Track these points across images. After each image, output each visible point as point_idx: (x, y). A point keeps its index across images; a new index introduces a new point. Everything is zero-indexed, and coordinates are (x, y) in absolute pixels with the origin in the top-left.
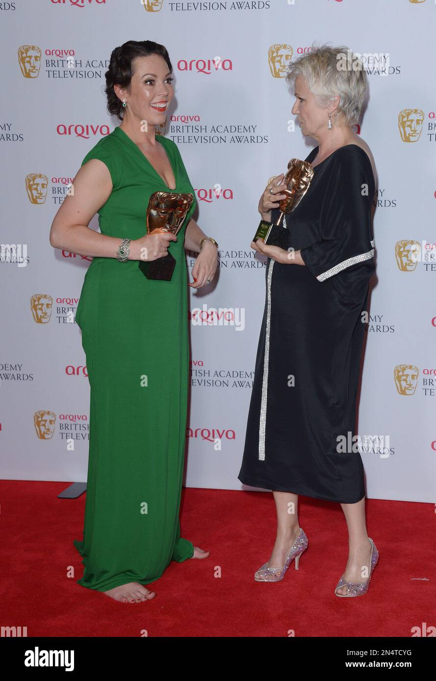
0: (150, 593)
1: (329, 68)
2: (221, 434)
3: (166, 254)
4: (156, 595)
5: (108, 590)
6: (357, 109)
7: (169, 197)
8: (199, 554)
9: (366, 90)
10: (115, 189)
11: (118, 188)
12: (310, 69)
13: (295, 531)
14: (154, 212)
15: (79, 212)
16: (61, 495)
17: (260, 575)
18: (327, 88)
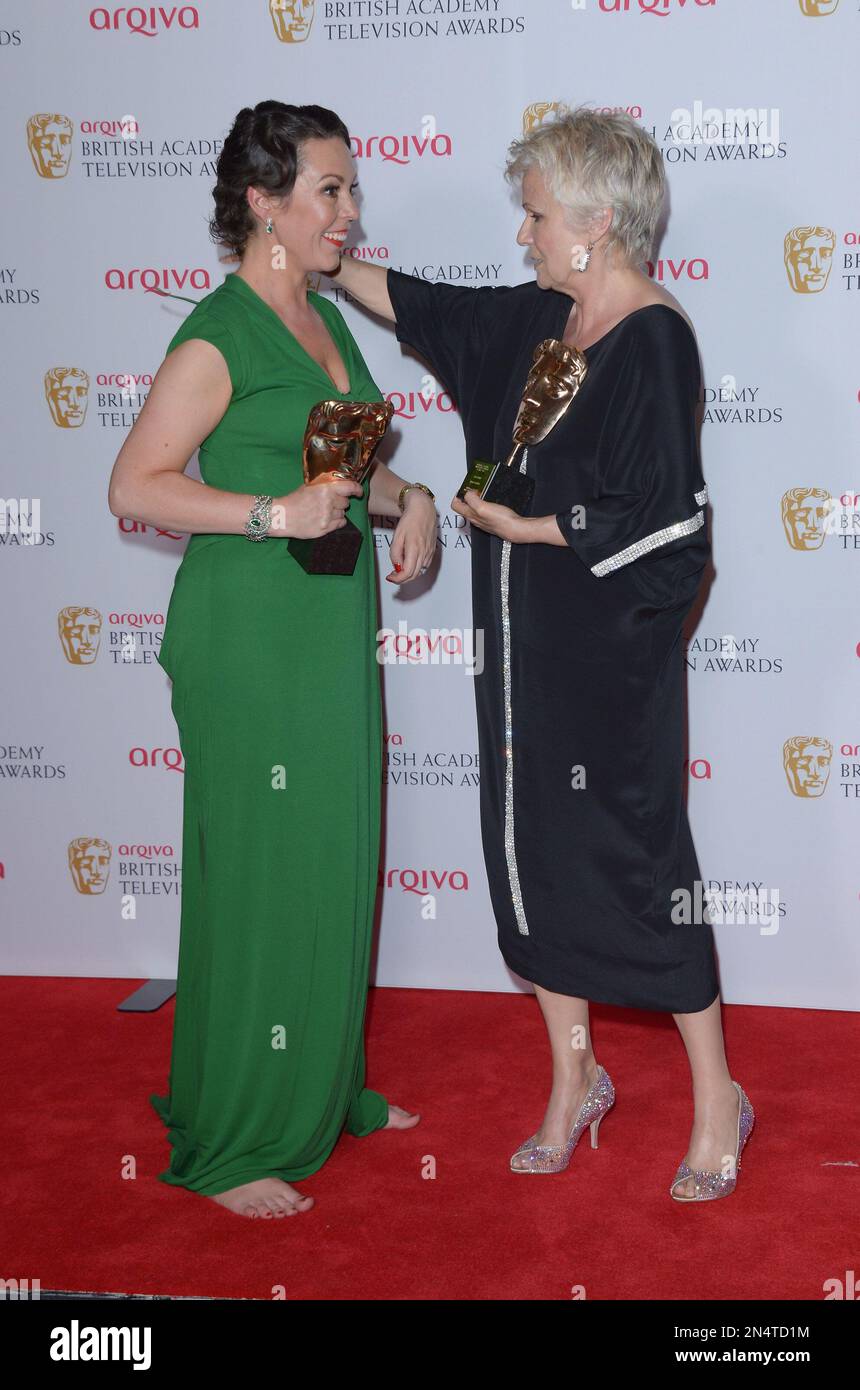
0: (304, 1200)
1: (592, 152)
2: (439, 880)
3: (343, 522)
4: (316, 1203)
5: (219, 1191)
6: (646, 232)
7: (348, 409)
8: (398, 1119)
9: (665, 197)
10: (237, 397)
11: (243, 395)
12: (553, 155)
13: (589, 1069)
14: (319, 443)
15: (167, 445)
16: (125, 1005)
17: (521, 1161)
18: (588, 193)
